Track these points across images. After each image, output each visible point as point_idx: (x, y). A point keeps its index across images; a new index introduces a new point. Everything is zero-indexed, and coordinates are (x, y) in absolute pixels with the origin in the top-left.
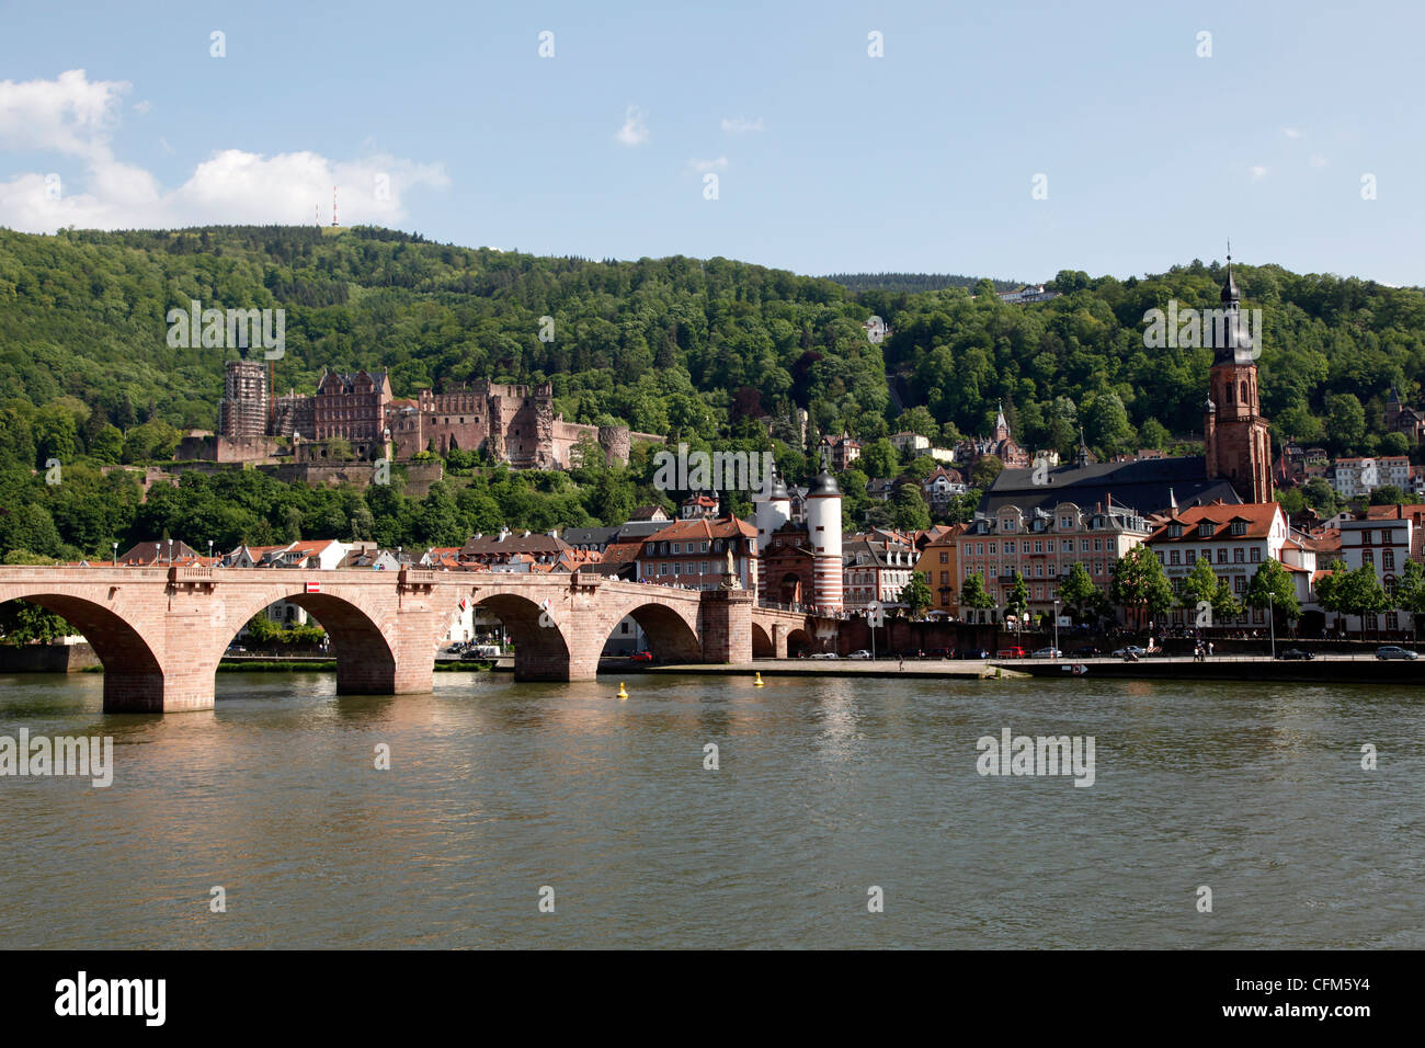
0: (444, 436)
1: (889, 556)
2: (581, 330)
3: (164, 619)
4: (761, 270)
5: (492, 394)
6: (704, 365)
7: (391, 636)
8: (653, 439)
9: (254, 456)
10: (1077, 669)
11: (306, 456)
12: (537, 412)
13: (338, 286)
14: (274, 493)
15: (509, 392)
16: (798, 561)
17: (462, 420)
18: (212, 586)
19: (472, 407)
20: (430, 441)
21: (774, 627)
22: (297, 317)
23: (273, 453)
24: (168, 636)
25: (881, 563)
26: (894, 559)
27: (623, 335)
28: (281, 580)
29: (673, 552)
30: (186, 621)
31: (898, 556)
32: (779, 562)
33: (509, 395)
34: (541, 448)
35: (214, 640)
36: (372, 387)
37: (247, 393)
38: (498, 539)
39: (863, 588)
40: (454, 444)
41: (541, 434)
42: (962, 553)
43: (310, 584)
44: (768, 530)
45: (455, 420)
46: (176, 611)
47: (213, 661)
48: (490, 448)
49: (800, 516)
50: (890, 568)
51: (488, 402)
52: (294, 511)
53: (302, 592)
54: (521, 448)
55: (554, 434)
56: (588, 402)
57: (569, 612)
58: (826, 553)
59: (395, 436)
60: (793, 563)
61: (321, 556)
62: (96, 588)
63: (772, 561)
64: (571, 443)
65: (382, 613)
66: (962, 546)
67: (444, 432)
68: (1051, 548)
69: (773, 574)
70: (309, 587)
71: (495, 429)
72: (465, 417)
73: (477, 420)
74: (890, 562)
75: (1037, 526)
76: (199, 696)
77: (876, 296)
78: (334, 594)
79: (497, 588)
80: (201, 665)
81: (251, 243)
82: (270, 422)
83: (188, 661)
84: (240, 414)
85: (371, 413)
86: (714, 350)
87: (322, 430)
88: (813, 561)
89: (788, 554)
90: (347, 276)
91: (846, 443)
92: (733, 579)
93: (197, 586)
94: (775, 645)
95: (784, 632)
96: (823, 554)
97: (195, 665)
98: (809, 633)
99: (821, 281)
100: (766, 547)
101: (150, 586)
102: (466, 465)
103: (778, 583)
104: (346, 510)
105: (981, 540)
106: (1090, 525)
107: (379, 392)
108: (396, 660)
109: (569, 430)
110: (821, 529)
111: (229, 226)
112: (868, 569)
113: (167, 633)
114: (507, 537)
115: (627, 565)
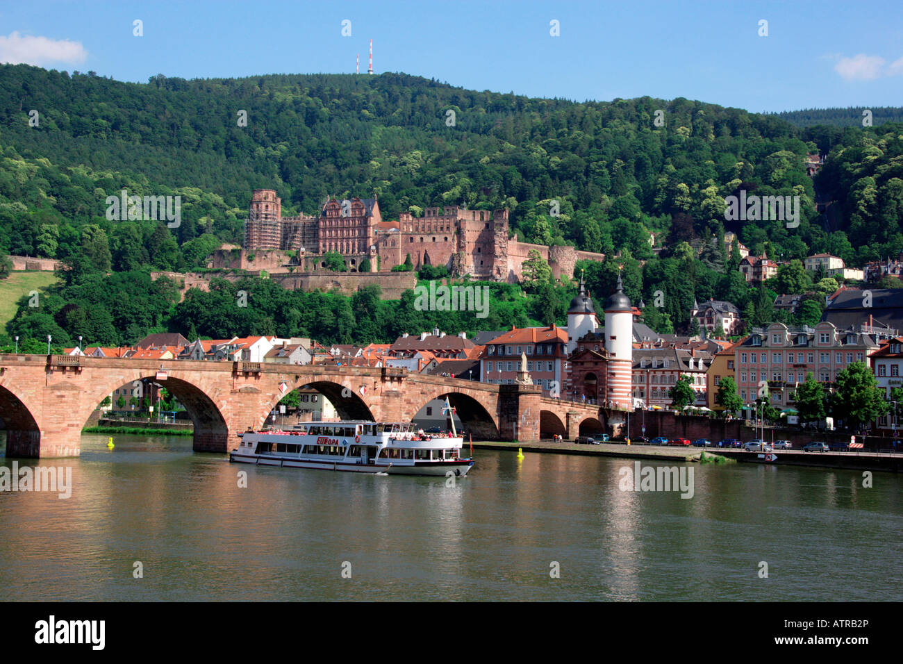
0: (419, 252)
1: (692, 361)
2: (554, 162)
3: (42, 391)
4: (717, 109)
5: (459, 218)
6: (656, 192)
7: (225, 410)
8: (596, 256)
9: (269, 266)
10: (769, 457)
11: (311, 266)
12: (495, 234)
13: (364, 125)
14: (279, 296)
15: (474, 216)
16: (596, 363)
17: (434, 239)
18: (80, 369)
19: (442, 229)
20: (408, 256)
21: (568, 415)
22: (329, 149)
23: (285, 263)
24: (44, 404)
25: (683, 367)
26: (696, 364)
27: (588, 167)
28: (135, 366)
29: (507, 353)
30: (59, 393)
31: (701, 362)
32: (582, 363)
33: (474, 220)
34: (497, 263)
35: (81, 407)
36: (364, 211)
37: (266, 215)
38: (420, 338)
39: (659, 387)
40: (426, 259)
41: (498, 251)
42: (739, 361)
44: (575, 338)
45: (428, 239)
47: (79, 423)
48: (456, 263)
49: (713, 325)
50: (692, 372)
51: (456, 224)
52: (295, 312)
53: (153, 375)
54: (482, 263)
55: (509, 252)
56: (541, 225)
57: (379, 397)
58: (617, 357)
59: (381, 251)
60: (591, 365)
61: (251, 348)
63: (577, 363)
64: (523, 260)
65: (217, 393)
66: (739, 355)
67: (419, 248)
68: (811, 359)
69: (578, 373)
71: (460, 247)
72: (437, 237)
73: (446, 239)
74: (692, 367)
75: (802, 342)
76: (67, 447)
77: (822, 130)
79: (316, 377)
80: (69, 425)
81: (298, 88)
82: (285, 238)
83: (59, 423)
84: (260, 232)
85: (362, 232)
86: (664, 179)
87: (324, 246)
88: (607, 363)
89: (588, 357)
90: (372, 116)
91: (765, 263)
92: (525, 376)
93: (68, 368)
94: (568, 430)
95: (579, 419)
96: (613, 358)
97: (65, 425)
98: (602, 422)
99: (772, 117)
100: (573, 352)
101: (32, 368)
102: (436, 275)
103: (581, 380)
104: (335, 312)
105: (755, 351)
106: (844, 341)
107: (369, 215)
108: (229, 428)
109: (523, 248)
110: (614, 338)
111: (284, 75)
112: (672, 372)
113: (44, 401)
114: (427, 338)
115: (475, 362)
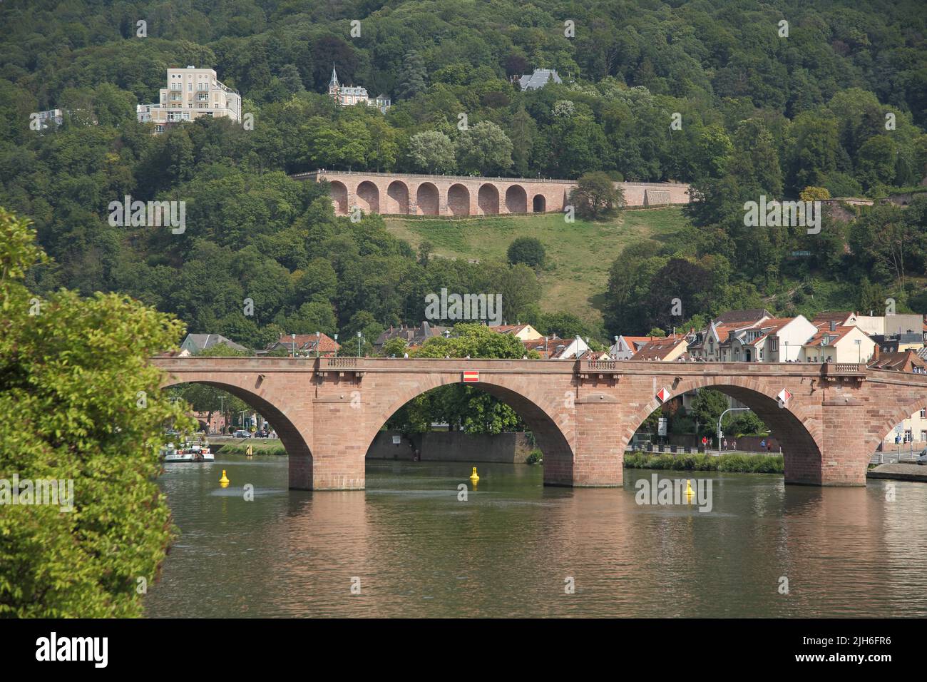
3: (312, 405)
7: (566, 426)
18: (359, 375)
24: (316, 421)
28: (435, 369)
30: (332, 407)
35: (363, 424)
43: (467, 373)
46: (322, 398)
47: (361, 444)
53: (459, 381)
57: (820, 407)
62: (246, 376)
65: (554, 404)
70: (465, 376)
76: (345, 476)
78: (496, 383)
79: (708, 379)
83: (334, 444)
93: (342, 374)
97: (341, 448)
101: (298, 375)
108: (574, 451)
113: (314, 417)
